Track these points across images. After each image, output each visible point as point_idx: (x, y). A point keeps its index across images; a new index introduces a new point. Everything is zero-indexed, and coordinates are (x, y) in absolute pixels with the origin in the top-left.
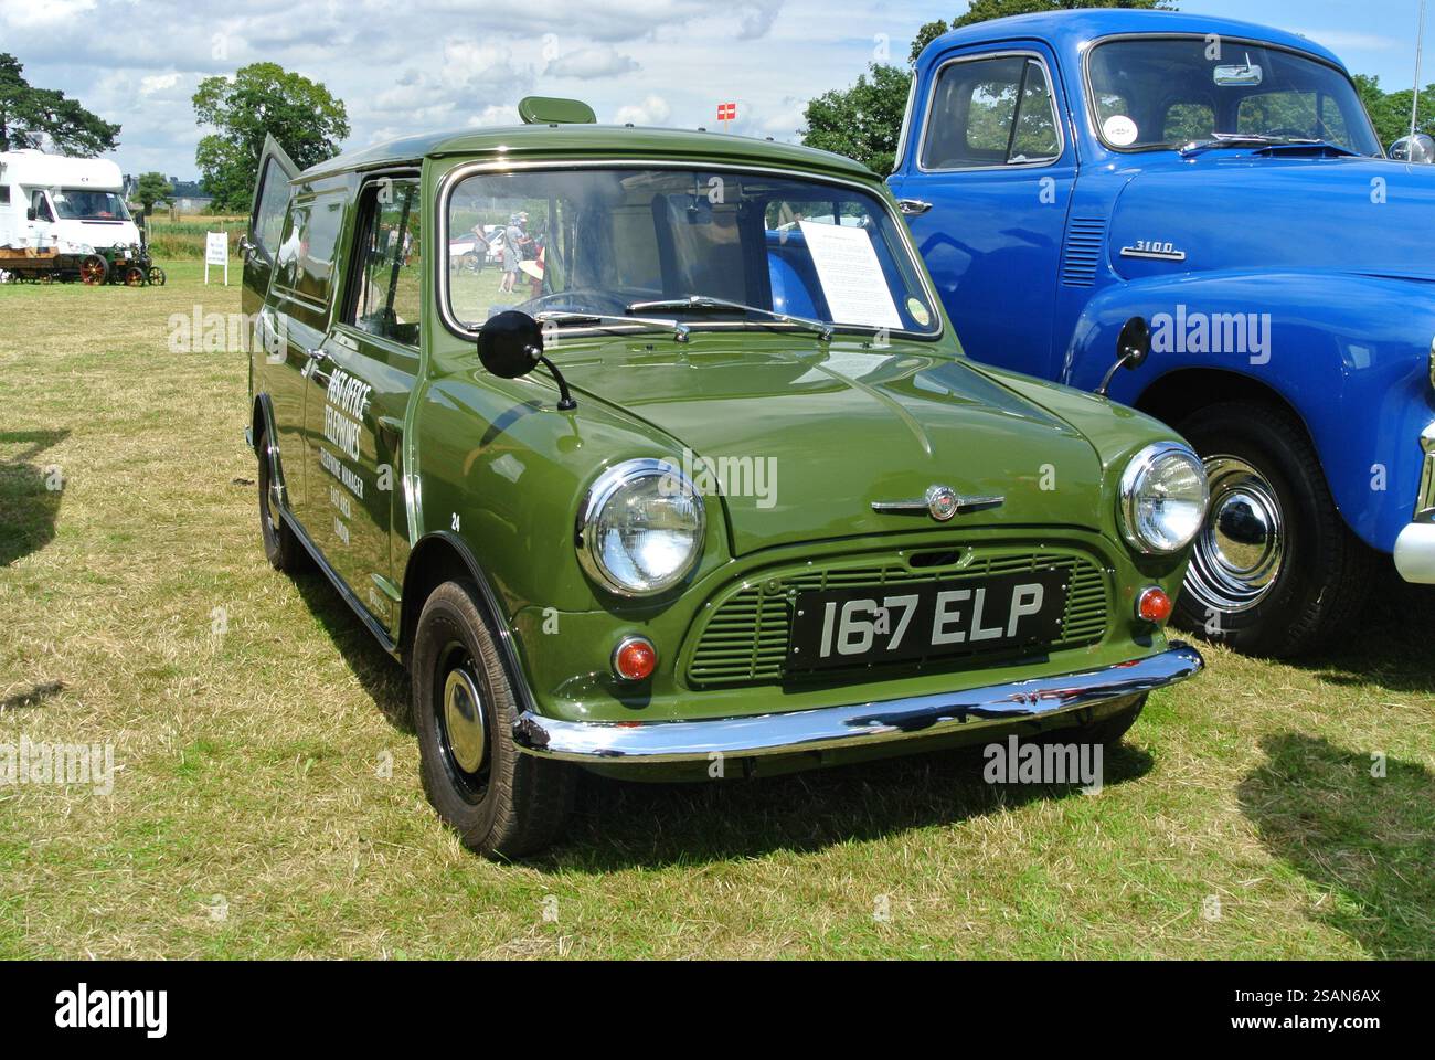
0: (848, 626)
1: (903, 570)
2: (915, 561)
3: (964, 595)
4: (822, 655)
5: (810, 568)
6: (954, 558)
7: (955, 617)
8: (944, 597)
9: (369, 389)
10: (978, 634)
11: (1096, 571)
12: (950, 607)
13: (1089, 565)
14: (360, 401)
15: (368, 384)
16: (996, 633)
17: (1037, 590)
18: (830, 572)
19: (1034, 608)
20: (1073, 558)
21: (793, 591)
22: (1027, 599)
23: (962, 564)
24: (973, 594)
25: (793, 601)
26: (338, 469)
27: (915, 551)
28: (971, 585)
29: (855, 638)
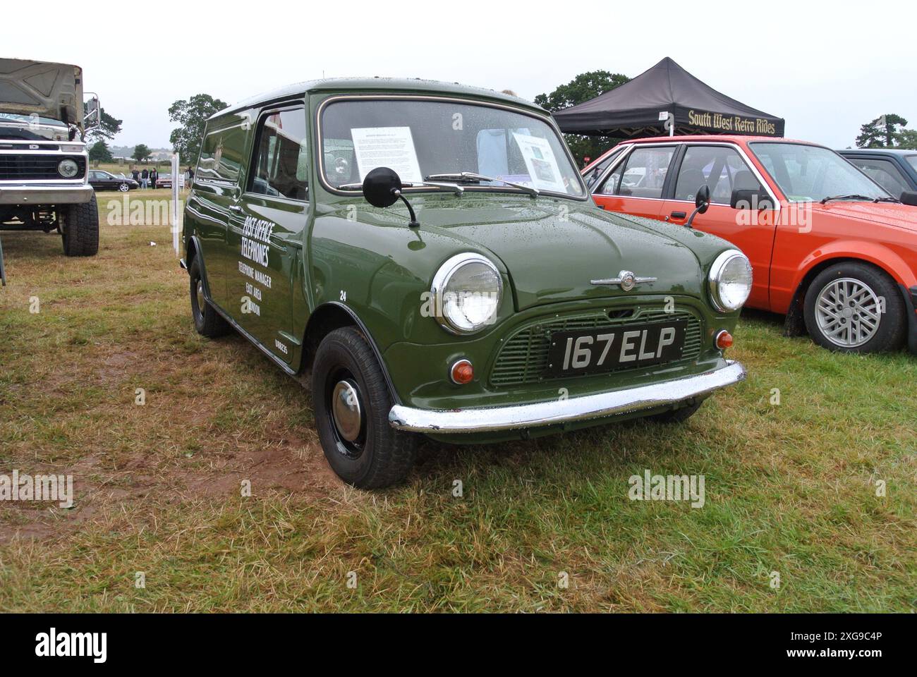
0: (579, 352)
1: (606, 320)
2: (612, 315)
3: (636, 334)
4: (564, 369)
5: (558, 318)
6: (630, 313)
7: (631, 346)
8: (627, 335)
9: (273, 225)
10: (643, 356)
11: (697, 322)
12: (630, 340)
13: (694, 318)
14: (268, 232)
15: (273, 222)
16: (651, 355)
17: (671, 330)
18: (568, 321)
19: (670, 342)
20: (687, 314)
21: (548, 332)
22: (667, 336)
23: (634, 317)
24: (641, 333)
25: (549, 337)
26: (252, 273)
27: (612, 309)
28: (641, 328)
29: (582, 358)
